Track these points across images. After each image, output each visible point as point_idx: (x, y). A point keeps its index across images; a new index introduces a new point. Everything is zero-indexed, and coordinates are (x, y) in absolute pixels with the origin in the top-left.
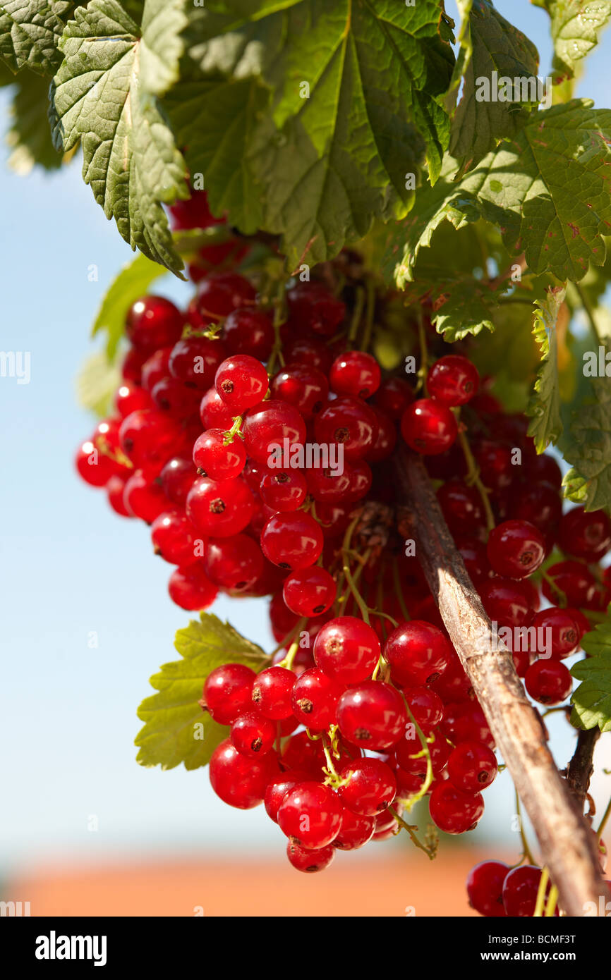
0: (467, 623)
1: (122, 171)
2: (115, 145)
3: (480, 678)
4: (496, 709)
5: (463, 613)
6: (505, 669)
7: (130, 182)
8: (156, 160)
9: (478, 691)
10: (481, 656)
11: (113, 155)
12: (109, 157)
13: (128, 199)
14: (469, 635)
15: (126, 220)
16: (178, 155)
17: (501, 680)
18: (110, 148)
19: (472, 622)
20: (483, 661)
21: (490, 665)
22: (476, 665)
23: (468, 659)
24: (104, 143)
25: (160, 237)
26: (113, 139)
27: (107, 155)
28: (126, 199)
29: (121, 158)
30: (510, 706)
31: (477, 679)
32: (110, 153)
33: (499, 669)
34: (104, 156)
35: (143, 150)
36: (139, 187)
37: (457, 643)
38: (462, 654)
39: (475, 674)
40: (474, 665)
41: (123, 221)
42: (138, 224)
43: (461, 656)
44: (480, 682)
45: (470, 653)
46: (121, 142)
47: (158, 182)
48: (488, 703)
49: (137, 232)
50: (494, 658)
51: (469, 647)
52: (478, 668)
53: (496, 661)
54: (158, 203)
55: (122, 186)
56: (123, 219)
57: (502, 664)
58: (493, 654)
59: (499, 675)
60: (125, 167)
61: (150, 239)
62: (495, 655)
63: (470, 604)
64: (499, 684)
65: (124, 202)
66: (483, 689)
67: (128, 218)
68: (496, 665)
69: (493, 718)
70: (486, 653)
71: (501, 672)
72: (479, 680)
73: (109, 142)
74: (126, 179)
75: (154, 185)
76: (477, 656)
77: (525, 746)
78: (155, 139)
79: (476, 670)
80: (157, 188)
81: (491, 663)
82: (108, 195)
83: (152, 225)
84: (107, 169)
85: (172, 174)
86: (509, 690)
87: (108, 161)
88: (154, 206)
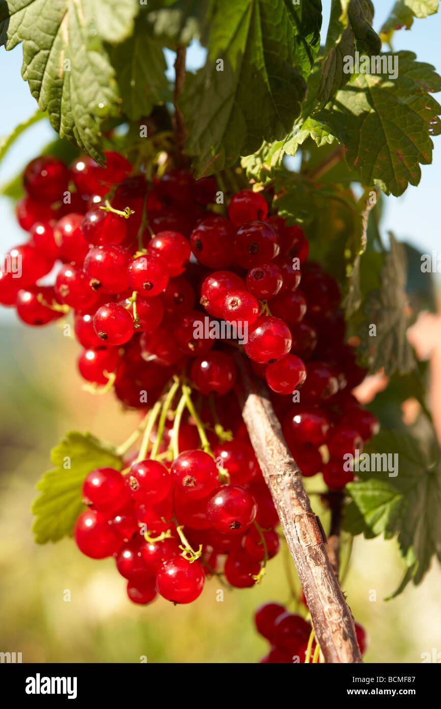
0: (271, 447)
1: (57, 78)
2: (51, 56)
3: (279, 492)
4: (289, 517)
5: (269, 438)
6: (298, 487)
7: (64, 88)
8: (92, 82)
9: (276, 500)
10: (282, 475)
11: (50, 63)
12: (46, 64)
13: (61, 100)
14: (272, 456)
15: (57, 115)
16: (113, 83)
17: (295, 496)
18: (47, 57)
19: (275, 447)
20: (282, 479)
21: (287, 484)
22: (277, 482)
23: (271, 476)
24: (43, 52)
25: (90, 139)
26: (50, 49)
27: (44, 62)
28: (59, 100)
29: (57, 67)
30: (301, 517)
31: (277, 492)
32: (47, 61)
33: (293, 487)
34: (42, 63)
35: (81, 70)
36: (74, 96)
37: (262, 460)
38: (266, 470)
39: (275, 487)
40: (275, 481)
41: (55, 116)
42: (69, 122)
43: (265, 472)
44: (279, 495)
45: (272, 471)
46: (58, 55)
47: (93, 99)
48: (284, 511)
49: (68, 128)
50: (290, 478)
51: (273, 467)
52: (278, 484)
53: (292, 480)
54: (92, 116)
55: (57, 89)
56: (55, 114)
57: (295, 483)
58: (290, 475)
59: (294, 492)
60: (60, 75)
61: (79, 135)
62: (292, 475)
63: (274, 431)
64: (293, 498)
65: (57, 102)
66: (281, 501)
67: (60, 114)
68: (291, 483)
69: (287, 524)
70: (284, 474)
71: (295, 490)
72: (278, 493)
73: (46, 52)
74: (60, 84)
75: (90, 101)
76: (279, 475)
77: (310, 548)
78: (92, 64)
79: (277, 485)
80: (92, 105)
81: (288, 482)
82: (43, 93)
83: (84, 128)
84: (43, 73)
85: (107, 96)
86: (300, 504)
87: (45, 67)
88: (87, 116)
